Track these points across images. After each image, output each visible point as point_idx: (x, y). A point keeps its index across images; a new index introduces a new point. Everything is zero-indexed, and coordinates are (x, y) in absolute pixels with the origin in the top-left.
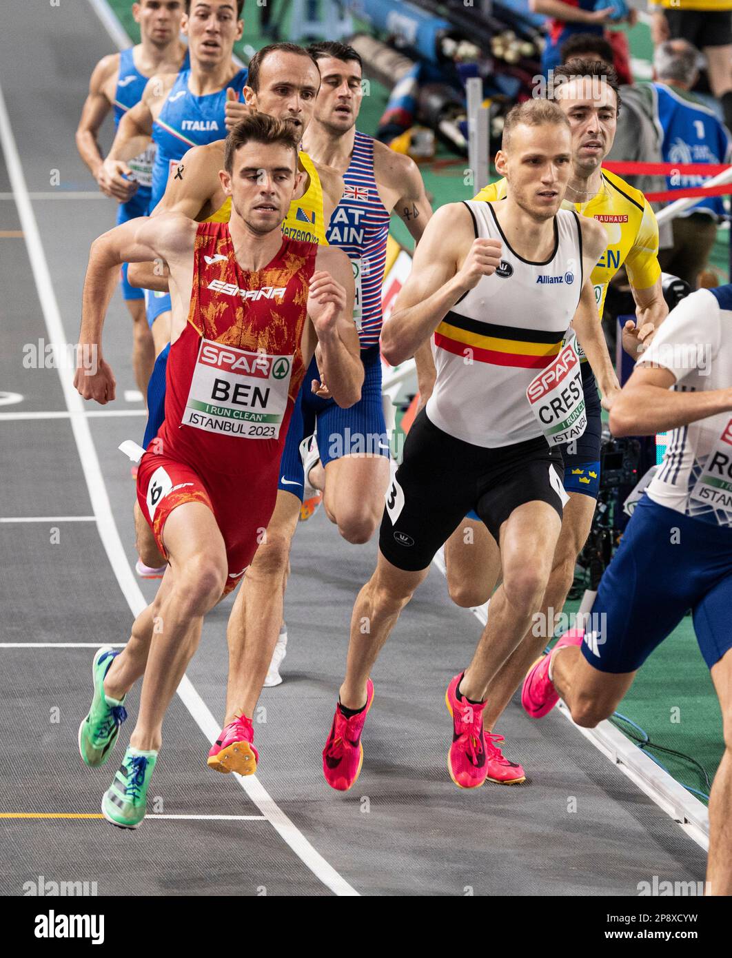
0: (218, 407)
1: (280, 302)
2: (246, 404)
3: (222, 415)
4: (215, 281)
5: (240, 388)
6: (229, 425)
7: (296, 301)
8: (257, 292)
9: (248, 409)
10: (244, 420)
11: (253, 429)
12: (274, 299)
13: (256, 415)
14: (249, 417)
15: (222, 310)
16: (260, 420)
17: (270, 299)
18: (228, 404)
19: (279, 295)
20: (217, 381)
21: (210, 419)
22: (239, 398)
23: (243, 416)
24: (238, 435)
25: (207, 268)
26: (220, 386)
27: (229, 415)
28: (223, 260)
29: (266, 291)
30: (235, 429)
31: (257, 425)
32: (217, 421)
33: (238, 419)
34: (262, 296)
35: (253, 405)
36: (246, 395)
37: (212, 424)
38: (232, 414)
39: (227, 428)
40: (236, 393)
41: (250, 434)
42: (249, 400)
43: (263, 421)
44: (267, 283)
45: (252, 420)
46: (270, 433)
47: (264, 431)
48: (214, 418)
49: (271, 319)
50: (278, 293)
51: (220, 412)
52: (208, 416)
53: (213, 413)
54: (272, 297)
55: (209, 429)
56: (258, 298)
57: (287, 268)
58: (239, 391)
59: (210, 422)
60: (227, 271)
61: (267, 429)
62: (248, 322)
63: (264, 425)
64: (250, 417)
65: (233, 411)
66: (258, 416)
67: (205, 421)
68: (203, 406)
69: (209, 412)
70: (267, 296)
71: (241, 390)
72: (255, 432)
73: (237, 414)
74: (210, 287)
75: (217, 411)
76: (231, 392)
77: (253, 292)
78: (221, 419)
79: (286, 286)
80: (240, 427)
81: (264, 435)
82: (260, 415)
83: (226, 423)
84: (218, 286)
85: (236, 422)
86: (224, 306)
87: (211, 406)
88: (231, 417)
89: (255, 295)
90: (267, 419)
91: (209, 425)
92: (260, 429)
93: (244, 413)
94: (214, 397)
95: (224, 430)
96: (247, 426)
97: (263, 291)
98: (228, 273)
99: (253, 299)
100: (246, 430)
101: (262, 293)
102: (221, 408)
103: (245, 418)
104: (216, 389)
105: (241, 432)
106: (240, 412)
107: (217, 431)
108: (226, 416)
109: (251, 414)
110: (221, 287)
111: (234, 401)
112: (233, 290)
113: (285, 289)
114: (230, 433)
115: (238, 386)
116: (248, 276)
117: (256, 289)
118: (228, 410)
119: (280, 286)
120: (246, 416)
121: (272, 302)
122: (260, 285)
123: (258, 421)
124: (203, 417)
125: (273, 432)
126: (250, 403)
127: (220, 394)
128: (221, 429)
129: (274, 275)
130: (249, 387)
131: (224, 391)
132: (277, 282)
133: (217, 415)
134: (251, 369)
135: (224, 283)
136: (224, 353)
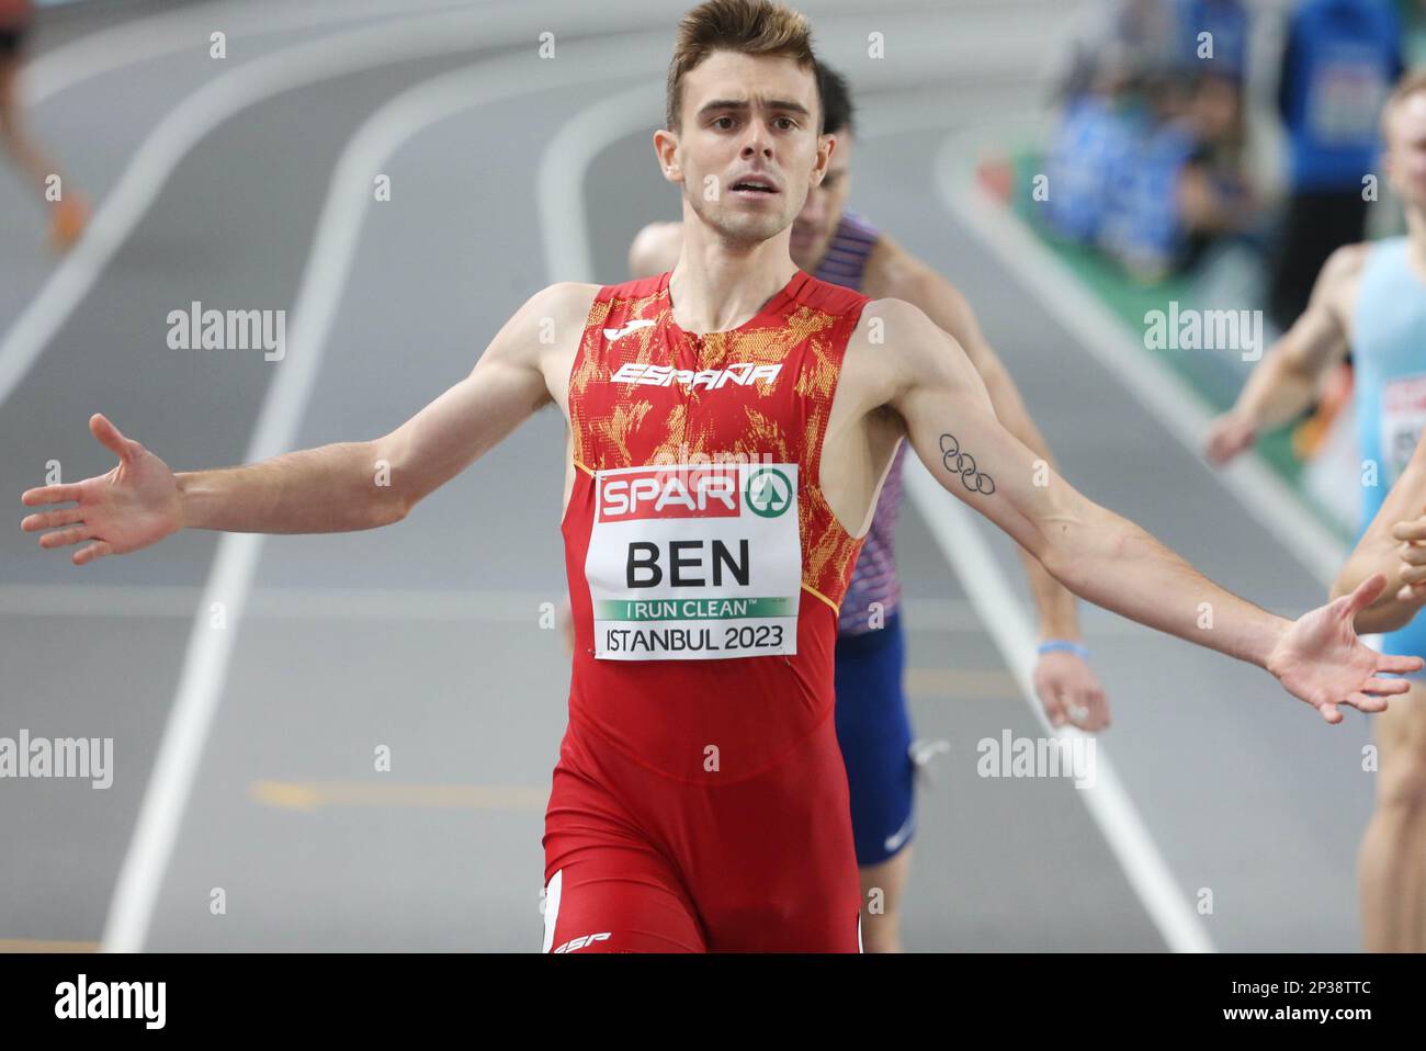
0: (647, 602)
1: (766, 392)
2: (700, 583)
3: (662, 618)
4: (627, 366)
5: (681, 551)
6: (677, 635)
7: (802, 387)
8: (717, 374)
9: (709, 592)
10: (708, 618)
11: (732, 634)
12: (755, 385)
13: (732, 601)
14: (718, 611)
15: (641, 417)
16: (744, 612)
17: (745, 387)
18: (665, 590)
19: (766, 378)
20: (633, 546)
21: (639, 633)
22: (685, 573)
24: (703, 654)
25: (610, 347)
26: (643, 555)
27: (674, 614)
28: (645, 327)
29: (737, 372)
30: (695, 642)
31: (739, 624)
32: (653, 634)
33: (696, 618)
34: (730, 380)
35: (717, 581)
36: (698, 563)
37: (644, 642)
38: (684, 610)
39: (678, 644)
40: (676, 563)
41: (727, 647)
42: (706, 571)
43: (749, 614)
44: (742, 357)
45: (727, 616)
46: (771, 639)
47: (756, 639)
48: (646, 627)
49: (748, 425)
50: (761, 375)
51: (656, 612)
52: (633, 626)
53: (642, 618)
54: (750, 382)
55: (640, 654)
56: (720, 385)
57: (789, 328)
59: (639, 638)
60: (652, 342)
61: (763, 632)
62: (697, 430)
63: (755, 623)
64: (720, 610)
65: (681, 603)
66: (737, 603)
67: (630, 638)
68: (619, 609)
69: (634, 618)
70: (740, 381)
71: (684, 554)
72: (736, 642)
73: (691, 609)
74: (617, 378)
75: (647, 611)
76: (664, 562)
77: (708, 372)
78: (661, 627)
79: (782, 361)
80: (705, 636)
81: (758, 645)
82: (741, 601)
83: (673, 632)
84: (633, 373)
85: (694, 627)
86: (644, 408)
87: (633, 605)
88: (681, 617)
89: (716, 380)
90: (757, 608)
91: (640, 647)
92: (747, 634)
93: (705, 603)
94: (632, 582)
95: (673, 648)
96: (718, 630)
97: (732, 370)
98: (655, 347)
99: (708, 388)
100: (719, 641)
101: (728, 374)
102: (655, 603)
103: (710, 614)
104: (633, 563)
105: (708, 648)
106: (696, 601)
107: (660, 654)
108: (670, 617)
109: (721, 602)
110: (638, 373)
111: (676, 581)
112: (663, 376)
113: (780, 366)
114: (686, 655)
115: (675, 547)
116: (700, 346)
117: (716, 367)
118: (670, 602)
119: (769, 361)
120: (710, 608)
121: (750, 392)
122: (725, 359)
123: (740, 616)
124: (625, 632)
125: (778, 636)
126: (710, 580)
127: (643, 574)
128: (666, 648)
129: (759, 340)
130: (699, 544)
131: (649, 564)
132: (764, 354)
133: (650, 619)
134: (696, 501)
135: (645, 366)
136: (637, 483)
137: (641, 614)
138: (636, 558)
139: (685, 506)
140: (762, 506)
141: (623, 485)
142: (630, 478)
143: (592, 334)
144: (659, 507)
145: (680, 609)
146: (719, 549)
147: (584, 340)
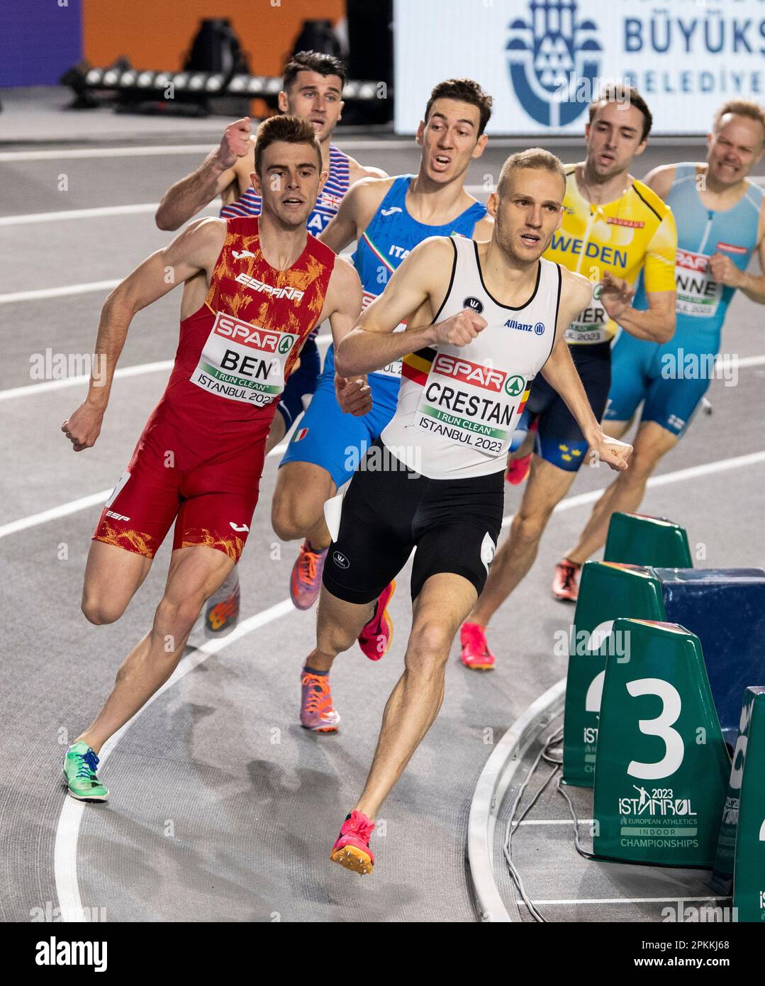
0: (226, 375)
1: (298, 304)
2: (251, 375)
3: (229, 382)
4: (242, 274)
6: (233, 390)
7: (310, 306)
8: (281, 291)
9: (253, 379)
10: (247, 387)
13: (259, 385)
15: (247, 303)
16: (263, 390)
17: (290, 299)
18: (235, 373)
19: (299, 298)
20: (228, 352)
21: (217, 384)
22: (246, 369)
23: (247, 384)
24: (240, 399)
25: (235, 262)
26: (231, 357)
27: (235, 382)
28: (250, 256)
29: (288, 290)
30: (238, 395)
31: (259, 393)
32: (223, 386)
33: (243, 386)
34: (285, 295)
35: (257, 376)
36: (253, 367)
37: (219, 387)
38: (239, 382)
39: (231, 393)
40: (244, 364)
41: (250, 399)
42: (254, 372)
43: (265, 391)
44: (291, 284)
45: (255, 389)
48: (221, 383)
49: (288, 318)
50: (297, 296)
51: (228, 379)
53: (221, 379)
54: (292, 298)
55: (214, 391)
56: (282, 296)
57: (308, 272)
58: (247, 363)
59: (217, 386)
60: (254, 267)
61: (267, 398)
63: (265, 394)
64: (253, 386)
65: (239, 379)
66: (261, 386)
67: (212, 384)
68: (212, 371)
69: (217, 378)
70: (289, 296)
71: (249, 362)
72: (255, 398)
73: (242, 382)
74: (237, 279)
75: (225, 377)
76: (240, 363)
77: (278, 290)
78: (227, 385)
79: (304, 291)
80: (243, 393)
82: (263, 386)
83: (231, 388)
84: (244, 279)
85: (240, 389)
86: (249, 298)
87: (220, 373)
88: (237, 384)
89: (280, 294)
90: (268, 390)
91: (216, 389)
92: (260, 397)
93: (248, 382)
94: (223, 365)
95: (228, 394)
96: (249, 392)
98: (255, 269)
99: (277, 296)
100: (247, 396)
101: (285, 291)
102: (229, 376)
103: (249, 386)
104: (226, 359)
105: (243, 397)
107: (222, 394)
108: (233, 383)
109: (255, 383)
110: (247, 281)
111: (241, 371)
112: (259, 286)
113: (303, 293)
114: (233, 398)
115: (246, 358)
116: (277, 275)
117: (282, 288)
118: (235, 378)
119: (301, 290)
120: (250, 384)
121: (291, 302)
123: (260, 390)
124: (211, 381)
126: (254, 375)
127: (230, 364)
128: (226, 393)
129: (296, 276)
130: (256, 360)
131: (234, 361)
132: (299, 284)
133: (225, 381)
134: (262, 343)
135: (251, 278)
136: (238, 327)
137: (222, 378)
138: (229, 357)
139: (257, 344)
140: (282, 349)
141: (232, 324)
142: (236, 323)
143: (227, 249)
144: (246, 341)
145: (238, 382)
146: (263, 364)
147: (223, 251)
